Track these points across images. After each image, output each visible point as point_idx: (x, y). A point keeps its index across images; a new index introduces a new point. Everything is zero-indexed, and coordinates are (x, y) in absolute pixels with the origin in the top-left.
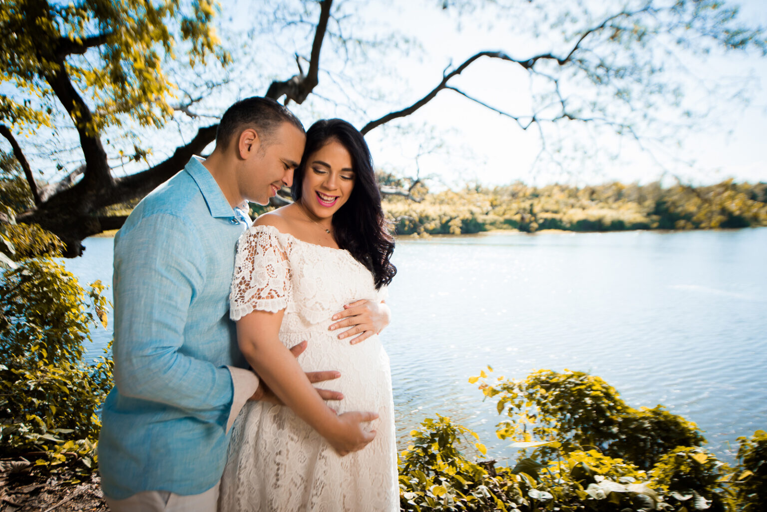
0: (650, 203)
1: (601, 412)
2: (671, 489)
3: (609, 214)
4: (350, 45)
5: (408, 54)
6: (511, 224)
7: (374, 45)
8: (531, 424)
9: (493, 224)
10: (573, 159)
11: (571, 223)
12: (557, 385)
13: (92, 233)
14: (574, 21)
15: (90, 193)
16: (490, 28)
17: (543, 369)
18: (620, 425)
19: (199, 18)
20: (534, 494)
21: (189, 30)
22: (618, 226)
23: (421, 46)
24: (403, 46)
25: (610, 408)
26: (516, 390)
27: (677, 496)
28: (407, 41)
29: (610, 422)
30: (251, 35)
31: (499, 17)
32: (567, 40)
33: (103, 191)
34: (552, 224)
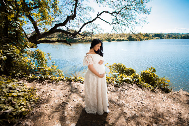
0: (128, 37)
1: (123, 69)
2: (133, 78)
3: (122, 38)
4: (81, 9)
5: (91, 11)
6: (107, 40)
7: (85, 9)
8: (113, 71)
9: (104, 40)
10: (118, 30)
11: (116, 40)
12: (117, 66)
13: (39, 44)
14: (119, 6)
15: (37, 36)
16: (105, 6)
17: (115, 63)
18: (125, 71)
19: (55, 4)
20: (117, 80)
21: (53, 6)
22: (123, 40)
23: (93, 9)
24: (90, 9)
25: (124, 68)
26: (111, 67)
27: (134, 79)
28: (91, 8)
29: (124, 70)
30: (62, 6)
31: (107, 4)
32: (118, 9)
33: (39, 36)
34: (113, 40)
